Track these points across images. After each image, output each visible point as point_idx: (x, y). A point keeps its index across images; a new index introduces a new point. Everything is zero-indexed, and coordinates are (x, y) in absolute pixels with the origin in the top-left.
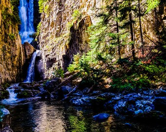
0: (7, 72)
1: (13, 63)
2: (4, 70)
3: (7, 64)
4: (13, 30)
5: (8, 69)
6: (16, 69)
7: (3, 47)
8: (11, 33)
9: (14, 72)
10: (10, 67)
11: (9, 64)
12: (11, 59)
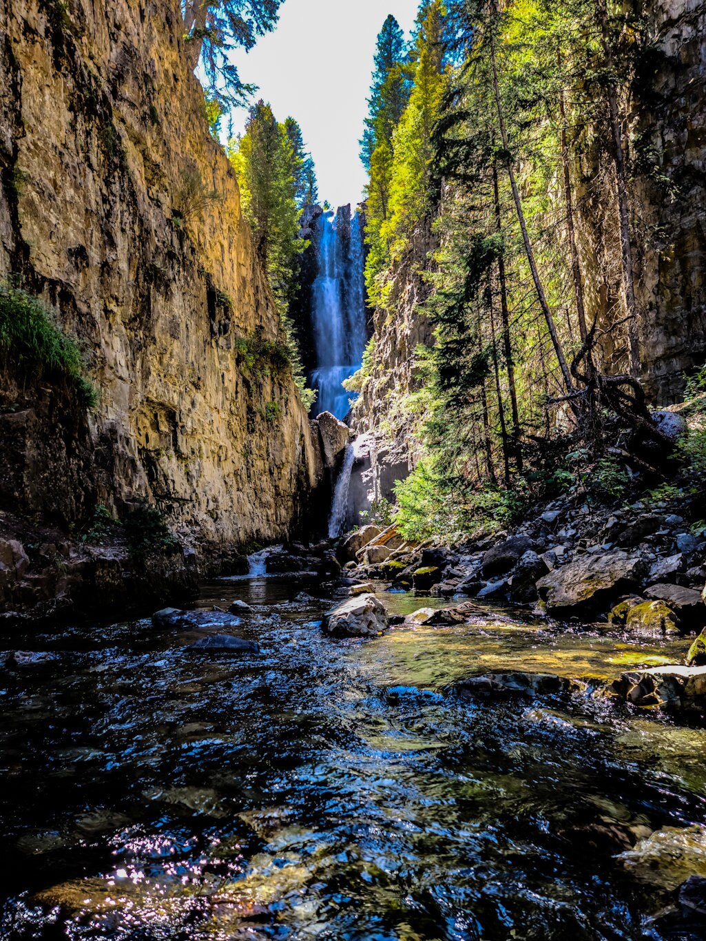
0: (258, 511)
1: (276, 487)
2: (248, 507)
3: (257, 492)
4: (277, 391)
5: (264, 505)
6: (290, 503)
7: (245, 447)
8: (269, 399)
9: (283, 512)
10: (268, 497)
11: (262, 490)
12: (271, 473)
